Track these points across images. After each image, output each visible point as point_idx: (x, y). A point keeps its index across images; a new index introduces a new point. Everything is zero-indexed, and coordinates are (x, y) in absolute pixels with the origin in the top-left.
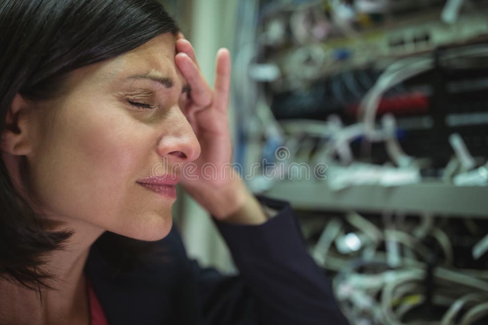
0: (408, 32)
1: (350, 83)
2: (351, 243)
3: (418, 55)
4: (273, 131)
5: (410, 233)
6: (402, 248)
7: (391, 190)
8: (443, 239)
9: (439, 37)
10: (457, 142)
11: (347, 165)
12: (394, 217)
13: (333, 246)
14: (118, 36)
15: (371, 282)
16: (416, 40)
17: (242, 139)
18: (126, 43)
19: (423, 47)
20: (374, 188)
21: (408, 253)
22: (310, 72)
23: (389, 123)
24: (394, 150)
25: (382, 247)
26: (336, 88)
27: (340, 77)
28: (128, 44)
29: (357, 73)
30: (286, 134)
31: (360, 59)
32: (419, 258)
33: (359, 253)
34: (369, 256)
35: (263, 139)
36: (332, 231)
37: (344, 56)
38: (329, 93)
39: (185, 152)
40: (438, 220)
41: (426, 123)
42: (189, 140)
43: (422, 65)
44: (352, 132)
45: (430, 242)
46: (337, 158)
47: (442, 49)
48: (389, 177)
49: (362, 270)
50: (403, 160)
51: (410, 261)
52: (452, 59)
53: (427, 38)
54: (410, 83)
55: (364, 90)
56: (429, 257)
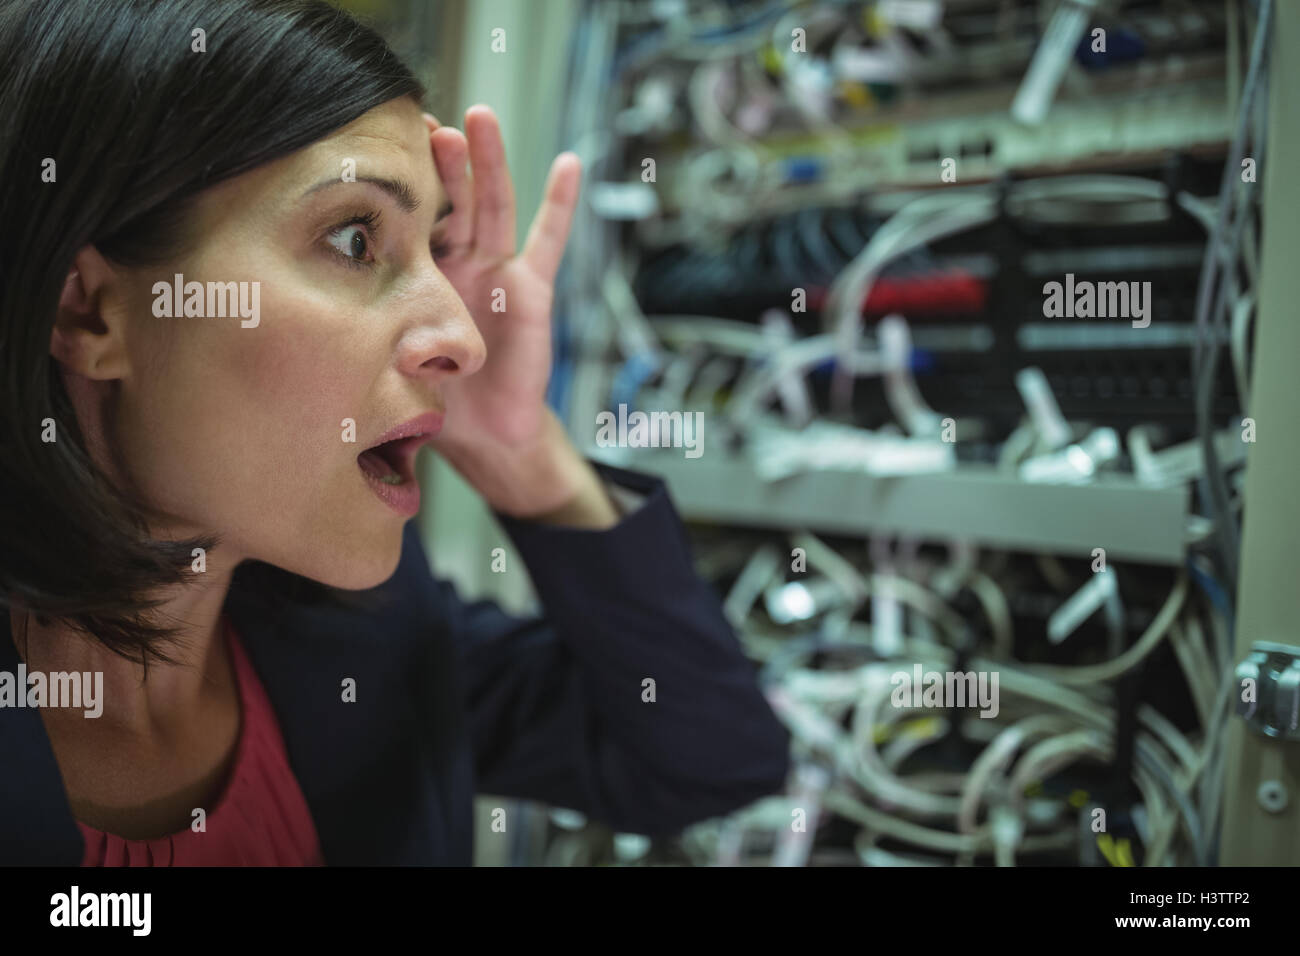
0: (951, 132)
1: (814, 239)
2: (794, 603)
3: (963, 185)
4: (637, 338)
5: (926, 586)
6: (907, 616)
7: (888, 485)
8: (993, 600)
9: (1014, 151)
10: (1034, 387)
11: (801, 428)
12: (894, 545)
13: (760, 605)
14: (299, 109)
15: (833, 687)
16: (964, 153)
17: (566, 352)
18: (316, 124)
19: (978, 168)
20: (851, 479)
21: (922, 628)
22: (728, 208)
23: (895, 338)
24: (904, 397)
25: (863, 614)
26: (784, 248)
27: (793, 221)
28: (320, 125)
29: (829, 217)
30: (666, 346)
31: (841, 186)
32: (942, 638)
33: (814, 624)
34: (837, 631)
35: (615, 356)
36: (760, 572)
37: (806, 175)
38: (767, 259)
39: (453, 357)
40: (986, 556)
41: (977, 339)
42: (461, 332)
43: (972, 209)
44: (813, 351)
45: (966, 606)
46: (776, 406)
47: (1018, 176)
48: (884, 455)
49: (819, 661)
50: (922, 420)
51: (924, 644)
52: (1034, 200)
53: (988, 149)
54: (944, 247)
55: (845, 257)
56: (961, 635)
